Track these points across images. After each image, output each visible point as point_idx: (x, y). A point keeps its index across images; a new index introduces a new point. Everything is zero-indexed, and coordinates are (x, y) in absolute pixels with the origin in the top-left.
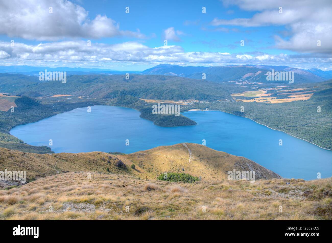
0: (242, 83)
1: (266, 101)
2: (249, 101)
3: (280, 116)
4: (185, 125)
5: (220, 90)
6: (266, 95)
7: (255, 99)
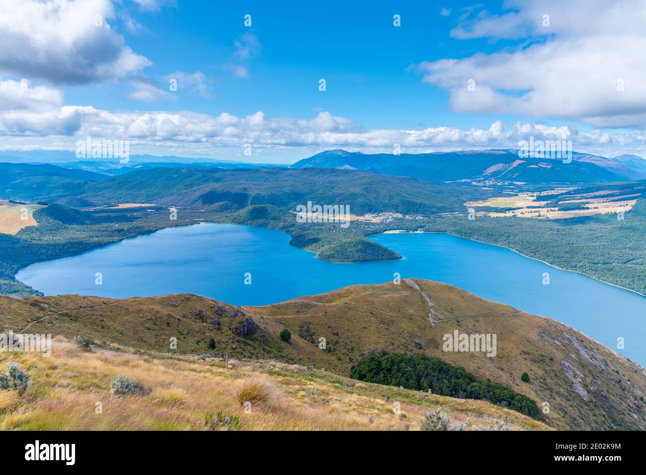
0: (483, 183)
1: (537, 214)
2: (502, 215)
3: (573, 244)
4: (379, 260)
5: (442, 194)
6: (537, 204)
7: (514, 211)
